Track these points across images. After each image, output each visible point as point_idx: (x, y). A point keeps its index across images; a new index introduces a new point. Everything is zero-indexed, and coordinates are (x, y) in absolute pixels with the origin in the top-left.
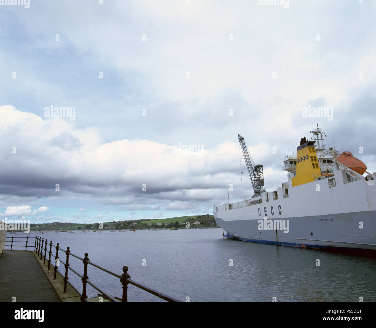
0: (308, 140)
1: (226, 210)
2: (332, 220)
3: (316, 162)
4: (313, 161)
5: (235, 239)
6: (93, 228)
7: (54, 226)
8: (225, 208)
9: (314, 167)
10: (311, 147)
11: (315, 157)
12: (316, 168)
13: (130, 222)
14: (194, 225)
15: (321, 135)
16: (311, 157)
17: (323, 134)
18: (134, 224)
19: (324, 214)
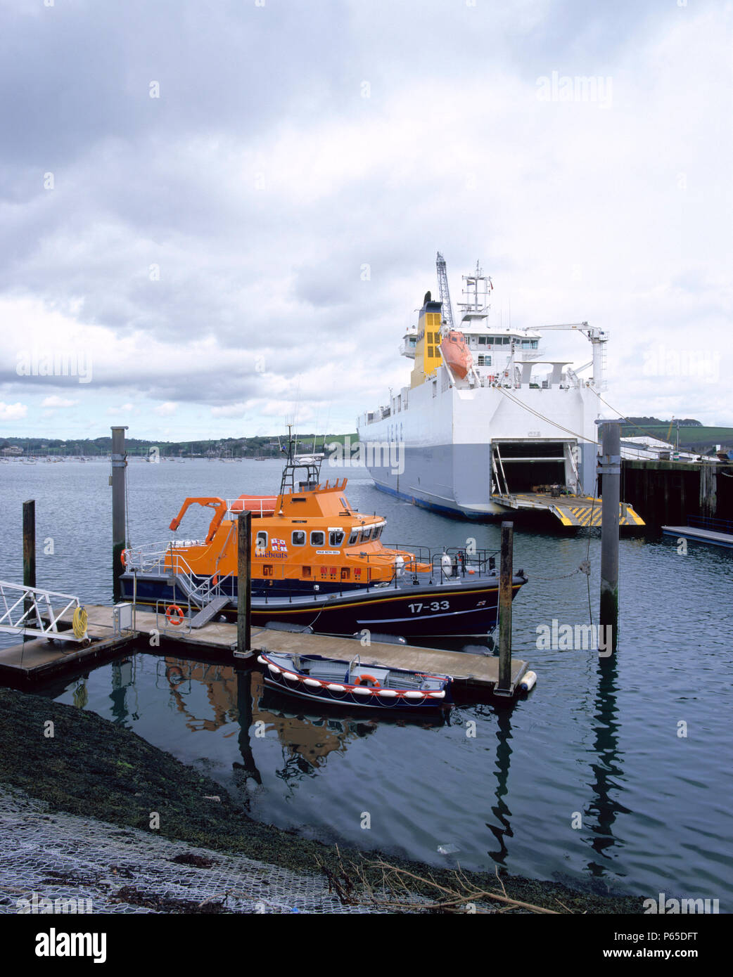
2: (432, 456)
3: (437, 345)
4: (431, 342)
6: (183, 453)
7: (99, 447)
9: (430, 355)
10: (433, 314)
11: (437, 335)
12: (434, 356)
13: (265, 441)
15: (486, 283)
16: (430, 335)
18: (271, 446)
19: (428, 445)
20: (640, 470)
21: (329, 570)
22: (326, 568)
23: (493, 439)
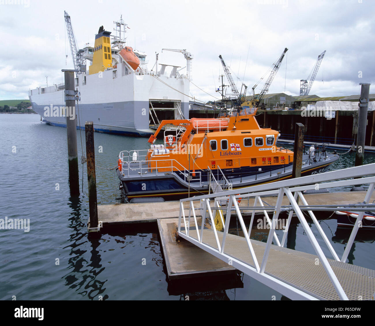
0: (104, 30)
1: (39, 93)
2: (112, 107)
3: (109, 53)
4: (106, 52)
5: (49, 124)
8: (38, 93)
9: (106, 58)
10: (106, 37)
11: (109, 48)
12: (108, 58)
14: (29, 110)
15: (124, 27)
16: (105, 48)
17: (126, 27)
19: (108, 102)
20: (204, 114)
21: (267, 159)
22: (265, 158)
23: (149, 99)
